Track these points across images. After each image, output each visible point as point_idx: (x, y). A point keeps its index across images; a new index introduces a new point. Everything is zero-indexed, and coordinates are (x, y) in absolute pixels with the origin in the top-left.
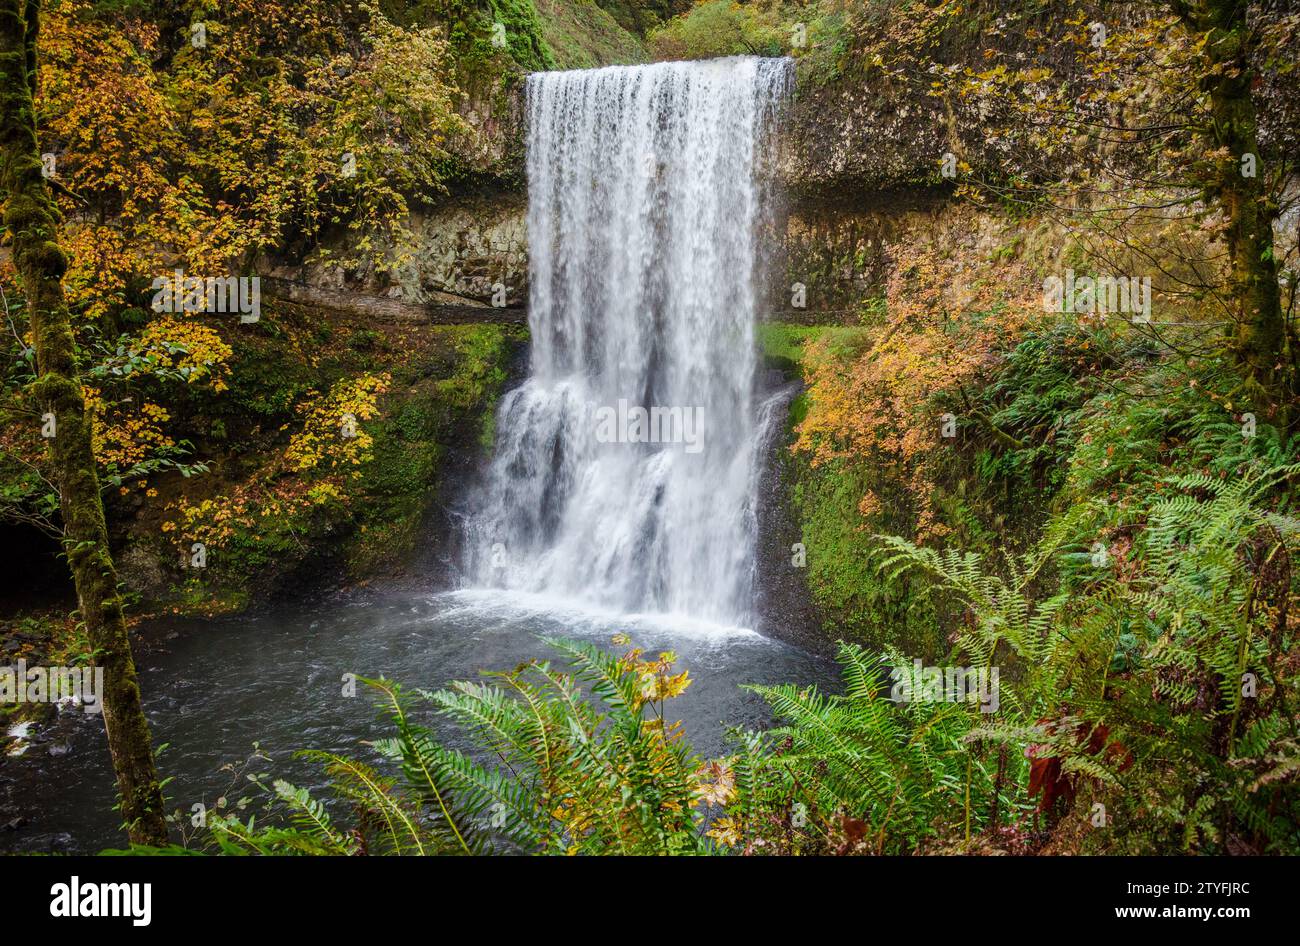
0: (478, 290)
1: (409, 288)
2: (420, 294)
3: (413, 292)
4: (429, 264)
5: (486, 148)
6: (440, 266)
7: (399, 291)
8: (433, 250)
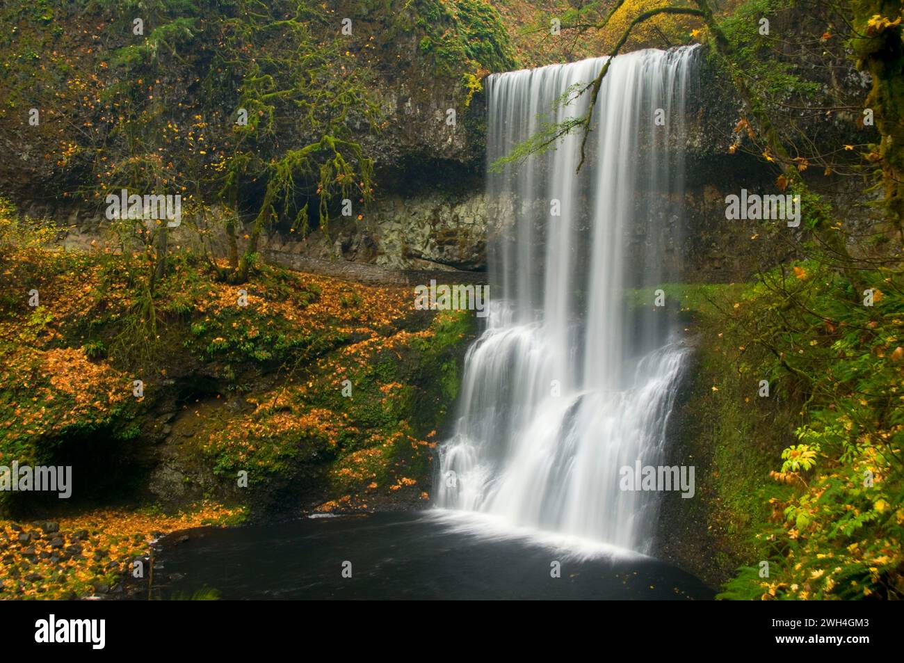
0: (449, 257)
1: (393, 257)
2: (402, 261)
3: (396, 260)
4: (410, 236)
5: (450, 140)
6: (419, 238)
7: (384, 259)
8: (412, 225)
